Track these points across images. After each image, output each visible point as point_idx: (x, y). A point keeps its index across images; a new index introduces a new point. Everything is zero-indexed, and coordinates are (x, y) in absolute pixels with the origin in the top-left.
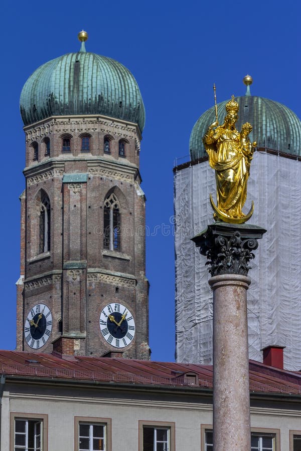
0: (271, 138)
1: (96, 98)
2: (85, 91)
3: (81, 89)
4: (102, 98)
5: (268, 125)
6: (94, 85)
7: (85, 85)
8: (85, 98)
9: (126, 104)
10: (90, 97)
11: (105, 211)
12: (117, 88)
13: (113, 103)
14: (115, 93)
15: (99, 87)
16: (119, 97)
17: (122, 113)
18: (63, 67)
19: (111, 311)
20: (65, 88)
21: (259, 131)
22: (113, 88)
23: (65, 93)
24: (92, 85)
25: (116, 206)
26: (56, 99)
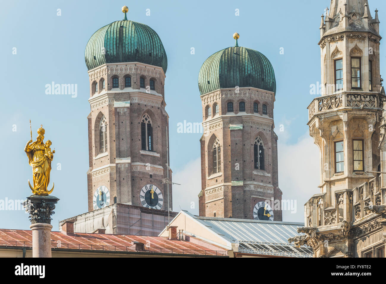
0: (251, 74)
1: (134, 51)
2: (127, 46)
3: (124, 45)
4: (138, 51)
5: (249, 66)
6: (132, 42)
7: (127, 43)
8: (127, 52)
9: (154, 54)
10: (130, 50)
11: (142, 125)
12: (147, 44)
13: (145, 54)
14: (147, 48)
15: (136, 44)
16: (149, 50)
17: (151, 61)
18: (112, 31)
19: (147, 189)
20: (113, 45)
21: (243, 70)
22: (145, 45)
23: (113, 48)
24: (131, 42)
25: (149, 122)
26: (108, 52)
